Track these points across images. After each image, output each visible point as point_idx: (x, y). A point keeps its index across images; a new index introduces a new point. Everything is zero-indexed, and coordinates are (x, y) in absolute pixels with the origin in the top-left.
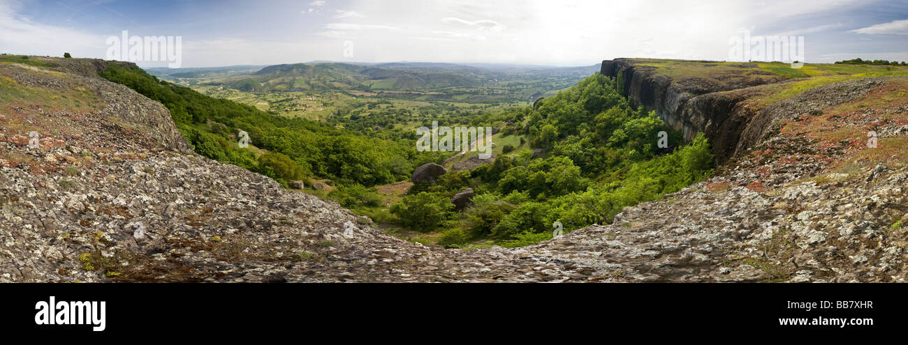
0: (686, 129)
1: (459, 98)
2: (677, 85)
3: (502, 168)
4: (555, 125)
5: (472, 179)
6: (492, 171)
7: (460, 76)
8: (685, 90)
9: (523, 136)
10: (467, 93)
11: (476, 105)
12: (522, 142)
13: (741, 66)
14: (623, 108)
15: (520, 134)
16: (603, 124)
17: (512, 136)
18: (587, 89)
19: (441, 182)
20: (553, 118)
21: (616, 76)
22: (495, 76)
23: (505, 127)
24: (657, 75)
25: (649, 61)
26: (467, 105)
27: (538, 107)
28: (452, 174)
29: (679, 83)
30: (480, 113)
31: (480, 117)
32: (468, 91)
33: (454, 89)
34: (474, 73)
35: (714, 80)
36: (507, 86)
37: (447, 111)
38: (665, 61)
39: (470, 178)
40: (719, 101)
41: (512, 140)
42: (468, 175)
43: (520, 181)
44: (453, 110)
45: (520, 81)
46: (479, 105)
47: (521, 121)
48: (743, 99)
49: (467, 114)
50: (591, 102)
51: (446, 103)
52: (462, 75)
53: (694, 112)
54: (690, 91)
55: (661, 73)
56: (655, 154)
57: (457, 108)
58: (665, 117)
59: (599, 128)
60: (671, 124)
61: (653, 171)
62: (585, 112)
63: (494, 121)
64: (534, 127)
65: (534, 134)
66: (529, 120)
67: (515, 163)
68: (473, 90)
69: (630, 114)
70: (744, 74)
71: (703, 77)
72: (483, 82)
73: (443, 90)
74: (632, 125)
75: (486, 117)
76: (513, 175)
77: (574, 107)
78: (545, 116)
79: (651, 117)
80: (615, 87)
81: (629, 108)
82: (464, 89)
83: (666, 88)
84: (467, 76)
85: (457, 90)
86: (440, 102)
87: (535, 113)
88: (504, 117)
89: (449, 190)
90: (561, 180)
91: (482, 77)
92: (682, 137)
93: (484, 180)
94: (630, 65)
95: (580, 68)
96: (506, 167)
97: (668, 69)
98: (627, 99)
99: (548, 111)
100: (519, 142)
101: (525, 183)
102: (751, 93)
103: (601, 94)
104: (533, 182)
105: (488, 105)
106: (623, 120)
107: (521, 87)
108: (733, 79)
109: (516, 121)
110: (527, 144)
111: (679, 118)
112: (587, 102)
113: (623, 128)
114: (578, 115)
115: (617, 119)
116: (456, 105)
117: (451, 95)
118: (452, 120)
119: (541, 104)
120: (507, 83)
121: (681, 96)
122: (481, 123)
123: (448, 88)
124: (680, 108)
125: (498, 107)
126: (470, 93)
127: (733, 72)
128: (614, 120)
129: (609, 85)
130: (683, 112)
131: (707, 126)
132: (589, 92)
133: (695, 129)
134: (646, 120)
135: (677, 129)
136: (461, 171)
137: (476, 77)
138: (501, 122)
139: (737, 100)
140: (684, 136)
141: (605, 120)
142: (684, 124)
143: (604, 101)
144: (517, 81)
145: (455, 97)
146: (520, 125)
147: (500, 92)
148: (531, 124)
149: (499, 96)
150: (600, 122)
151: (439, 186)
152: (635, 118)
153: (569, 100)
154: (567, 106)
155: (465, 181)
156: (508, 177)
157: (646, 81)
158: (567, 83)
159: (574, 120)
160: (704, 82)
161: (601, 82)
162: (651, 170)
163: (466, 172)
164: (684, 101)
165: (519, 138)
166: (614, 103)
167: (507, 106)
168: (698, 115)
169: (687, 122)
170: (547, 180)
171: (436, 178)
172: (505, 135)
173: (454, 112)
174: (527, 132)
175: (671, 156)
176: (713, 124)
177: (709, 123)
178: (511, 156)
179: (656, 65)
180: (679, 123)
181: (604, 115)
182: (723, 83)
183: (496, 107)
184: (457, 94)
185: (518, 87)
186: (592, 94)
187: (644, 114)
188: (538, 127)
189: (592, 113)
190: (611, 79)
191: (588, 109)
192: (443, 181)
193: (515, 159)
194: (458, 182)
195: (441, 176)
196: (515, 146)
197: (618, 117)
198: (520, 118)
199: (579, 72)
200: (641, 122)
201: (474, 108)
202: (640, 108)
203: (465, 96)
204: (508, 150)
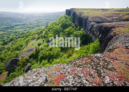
0: (93, 36)
1: (18, 27)
2: (90, 19)
3: (38, 52)
4: (53, 34)
5: (30, 59)
6: (36, 54)
7: (15, 18)
8: (93, 21)
9: (43, 39)
10: (20, 25)
11: (26, 29)
12: (44, 41)
13: (120, 11)
14: (73, 27)
15: (42, 38)
16: (67, 33)
17: (40, 39)
18: (61, 20)
19: (19, 65)
20: (52, 31)
21: (70, 15)
22: (30, 17)
23: (37, 36)
24: (84, 15)
25: (81, 9)
26: (22, 30)
27: (47, 27)
28: (22, 60)
29: (91, 18)
30: (28, 32)
31: (28, 34)
32: (21, 24)
33: (14, 24)
34: (21, 16)
35: (105, 18)
36: (36, 20)
37: (14, 34)
38: (87, 9)
39: (29, 59)
40: (105, 27)
41: (40, 41)
42: (28, 58)
43: (44, 56)
44: (16, 33)
45: (40, 18)
46: (27, 29)
47: (42, 33)
48: (115, 28)
49: (23, 34)
50: (63, 25)
51: (12, 30)
52: (16, 17)
53: (96, 30)
54: (95, 22)
55: (85, 14)
56: (83, 45)
57: (18, 31)
58: (87, 31)
59: (66, 34)
60: (88, 34)
61: (81, 51)
62: (61, 28)
63: (33, 34)
64: (46, 35)
65: (47, 38)
66: (45, 33)
67: (42, 49)
68: (23, 23)
69: (75, 30)
70: (121, 15)
71: (101, 16)
72: (26, 20)
73: (8, 25)
74: (76, 33)
75: (30, 34)
76: (42, 54)
77: (58, 27)
78: (49, 31)
79: (82, 31)
80: (70, 20)
81: (75, 27)
82: (19, 23)
83: (87, 20)
84: (18, 18)
85: (16, 24)
86: (9, 30)
87: (46, 30)
88: (37, 32)
89: (23, 67)
90: (55, 54)
91: (25, 17)
92: (92, 39)
93: (34, 58)
94: (75, 11)
95: (60, 12)
96: (39, 51)
97: (88, 13)
98: (74, 24)
99: (50, 29)
100: (42, 41)
101: (46, 56)
102: (119, 25)
103: (66, 22)
104: (48, 55)
105: (30, 29)
106: (73, 31)
107: (41, 20)
108: (114, 17)
109: (40, 34)
110: (45, 41)
111: (91, 32)
112: (62, 25)
113: (73, 34)
114: (59, 30)
115: (71, 31)
116: (17, 30)
117: (13, 27)
118: (17, 37)
119: (48, 27)
120: (35, 19)
121: (92, 23)
122: (29, 36)
123: (11, 24)
124: (91, 28)
125: (34, 29)
126: (22, 25)
127: (115, 14)
128: (70, 31)
129: (68, 19)
130: (92, 30)
131: (99, 37)
132: (62, 21)
133: (96, 37)
134: (80, 32)
135: (90, 36)
136: (25, 57)
137: (23, 18)
138: (36, 34)
139: (112, 28)
140: (93, 39)
141: (67, 31)
142: (93, 35)
143: (67, 24)
144: (39, 18)
145: (15, 27)
146: (42, 35)
147: (34, 23)
148: (45, 34)
149: (34, 25)
150: (66, 32)
151: (19, 67)
152: (77, 31)
153: (56, 25)
154: (56, 27)
155: (28, 61)
156: (40, 55)
157: (80, 17)
158: (56, 18)
159: (58, 31)
160: (101, 18)
161: (66, 18)
162: (81, 50)
163: (27, 57)
164: (93, 26)
165: (42, 39)
166: (70, 25)
167: (37, 28)
168: (97, 31)
169: (93, 34)
170: (52, 54)
171: (16, 64)
172: (38, 39)
173: (17, 34)
174: (44, 37)
175: (87, 46)
176: (102, 36)
177: (100, 36)
178: (40, 47)
179: (84, 11)
180: (91, 34)
181: (67, 30)
182: (109, 19)
183: (33, 29)
184: (16, 26)
185: (40, 21)
186: (63, 22)
187: (80, 30)
188: (47, 35)
189: (64, 29)
190: (69, 17)
191: (62, 28)
192: (20, 64)
193: (42, 48)
194: (26, 62)
195: (18, 63)
196: (41, 43)
197: (72, 30)
198: (41, 32)
199: (60, 14)
200: (78, 32)
201: (25, 30)
202: (78, 27)
203: (20, 26)
204: (39, 45)
